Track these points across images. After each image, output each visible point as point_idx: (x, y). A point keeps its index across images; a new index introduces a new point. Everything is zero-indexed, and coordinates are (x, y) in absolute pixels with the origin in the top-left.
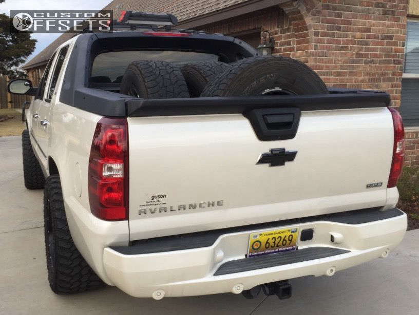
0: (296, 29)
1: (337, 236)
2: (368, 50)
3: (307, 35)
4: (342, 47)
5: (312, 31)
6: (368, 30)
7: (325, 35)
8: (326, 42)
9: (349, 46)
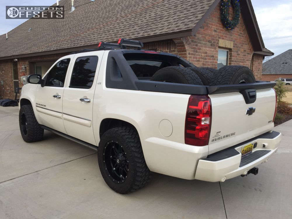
0: (179, 51)
1: (266, 144)
2: (206, 62)
3: (186, 54)
4: (198, 60)
5: (188, 52)
6: (206, 53)
7: (192, 54)
8: (192, 58)
9: (200, 60)
